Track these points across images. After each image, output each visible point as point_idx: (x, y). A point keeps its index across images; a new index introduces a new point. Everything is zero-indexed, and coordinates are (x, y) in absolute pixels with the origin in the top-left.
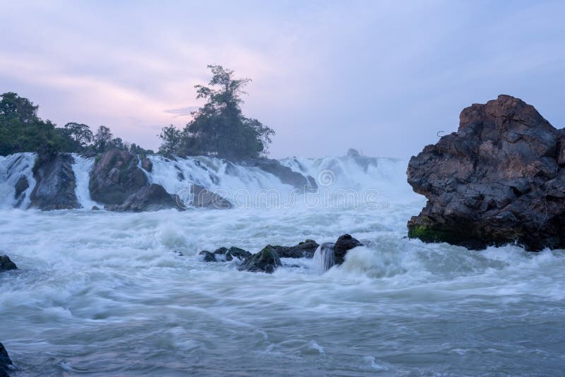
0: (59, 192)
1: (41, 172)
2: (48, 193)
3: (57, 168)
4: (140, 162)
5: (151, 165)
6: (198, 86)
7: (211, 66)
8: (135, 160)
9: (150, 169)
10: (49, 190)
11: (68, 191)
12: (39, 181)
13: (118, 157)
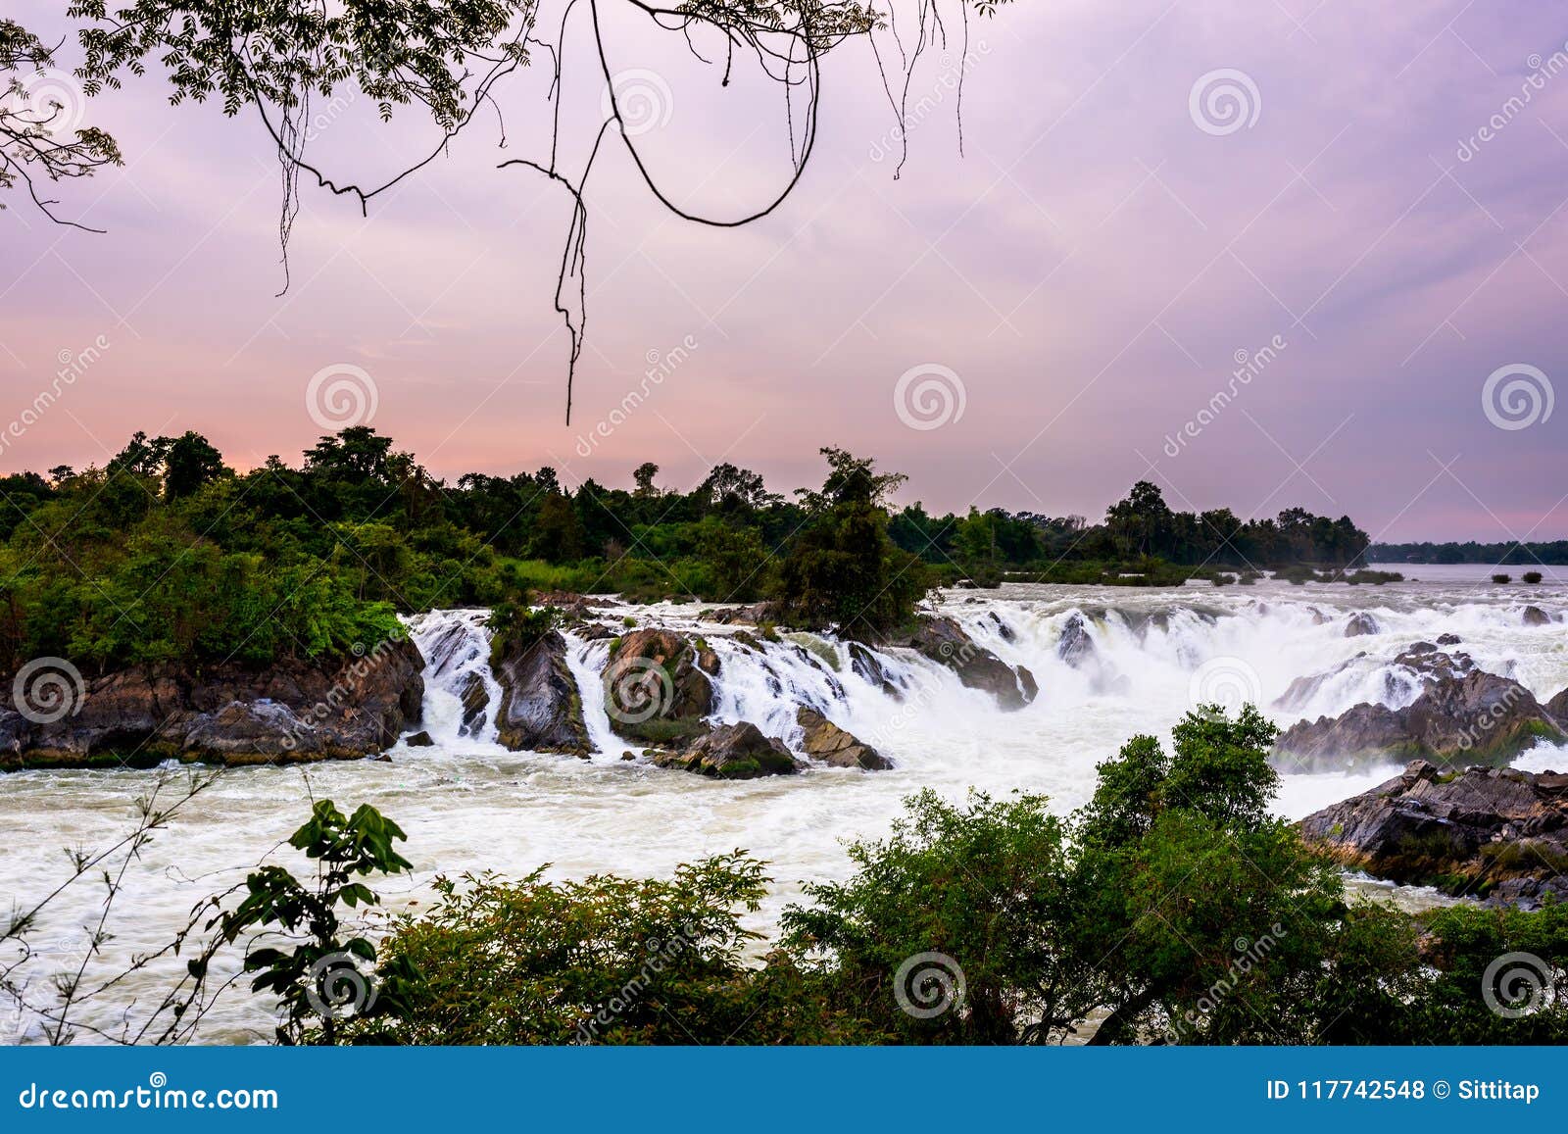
0: (556, 718)
1: (510, 670)
2: (534, 718)
3: (544, 670)
4: (697, 659)
5: (717, 662)
6: (802, 491)
7: (826, 451)
8: (687, 654)
9: (716, 670)
10: (537, 711)
11: (571, 717)
12: (508, 690)
13: (658, 647)
